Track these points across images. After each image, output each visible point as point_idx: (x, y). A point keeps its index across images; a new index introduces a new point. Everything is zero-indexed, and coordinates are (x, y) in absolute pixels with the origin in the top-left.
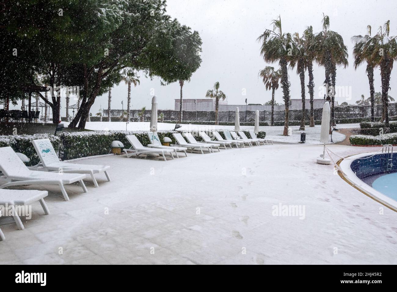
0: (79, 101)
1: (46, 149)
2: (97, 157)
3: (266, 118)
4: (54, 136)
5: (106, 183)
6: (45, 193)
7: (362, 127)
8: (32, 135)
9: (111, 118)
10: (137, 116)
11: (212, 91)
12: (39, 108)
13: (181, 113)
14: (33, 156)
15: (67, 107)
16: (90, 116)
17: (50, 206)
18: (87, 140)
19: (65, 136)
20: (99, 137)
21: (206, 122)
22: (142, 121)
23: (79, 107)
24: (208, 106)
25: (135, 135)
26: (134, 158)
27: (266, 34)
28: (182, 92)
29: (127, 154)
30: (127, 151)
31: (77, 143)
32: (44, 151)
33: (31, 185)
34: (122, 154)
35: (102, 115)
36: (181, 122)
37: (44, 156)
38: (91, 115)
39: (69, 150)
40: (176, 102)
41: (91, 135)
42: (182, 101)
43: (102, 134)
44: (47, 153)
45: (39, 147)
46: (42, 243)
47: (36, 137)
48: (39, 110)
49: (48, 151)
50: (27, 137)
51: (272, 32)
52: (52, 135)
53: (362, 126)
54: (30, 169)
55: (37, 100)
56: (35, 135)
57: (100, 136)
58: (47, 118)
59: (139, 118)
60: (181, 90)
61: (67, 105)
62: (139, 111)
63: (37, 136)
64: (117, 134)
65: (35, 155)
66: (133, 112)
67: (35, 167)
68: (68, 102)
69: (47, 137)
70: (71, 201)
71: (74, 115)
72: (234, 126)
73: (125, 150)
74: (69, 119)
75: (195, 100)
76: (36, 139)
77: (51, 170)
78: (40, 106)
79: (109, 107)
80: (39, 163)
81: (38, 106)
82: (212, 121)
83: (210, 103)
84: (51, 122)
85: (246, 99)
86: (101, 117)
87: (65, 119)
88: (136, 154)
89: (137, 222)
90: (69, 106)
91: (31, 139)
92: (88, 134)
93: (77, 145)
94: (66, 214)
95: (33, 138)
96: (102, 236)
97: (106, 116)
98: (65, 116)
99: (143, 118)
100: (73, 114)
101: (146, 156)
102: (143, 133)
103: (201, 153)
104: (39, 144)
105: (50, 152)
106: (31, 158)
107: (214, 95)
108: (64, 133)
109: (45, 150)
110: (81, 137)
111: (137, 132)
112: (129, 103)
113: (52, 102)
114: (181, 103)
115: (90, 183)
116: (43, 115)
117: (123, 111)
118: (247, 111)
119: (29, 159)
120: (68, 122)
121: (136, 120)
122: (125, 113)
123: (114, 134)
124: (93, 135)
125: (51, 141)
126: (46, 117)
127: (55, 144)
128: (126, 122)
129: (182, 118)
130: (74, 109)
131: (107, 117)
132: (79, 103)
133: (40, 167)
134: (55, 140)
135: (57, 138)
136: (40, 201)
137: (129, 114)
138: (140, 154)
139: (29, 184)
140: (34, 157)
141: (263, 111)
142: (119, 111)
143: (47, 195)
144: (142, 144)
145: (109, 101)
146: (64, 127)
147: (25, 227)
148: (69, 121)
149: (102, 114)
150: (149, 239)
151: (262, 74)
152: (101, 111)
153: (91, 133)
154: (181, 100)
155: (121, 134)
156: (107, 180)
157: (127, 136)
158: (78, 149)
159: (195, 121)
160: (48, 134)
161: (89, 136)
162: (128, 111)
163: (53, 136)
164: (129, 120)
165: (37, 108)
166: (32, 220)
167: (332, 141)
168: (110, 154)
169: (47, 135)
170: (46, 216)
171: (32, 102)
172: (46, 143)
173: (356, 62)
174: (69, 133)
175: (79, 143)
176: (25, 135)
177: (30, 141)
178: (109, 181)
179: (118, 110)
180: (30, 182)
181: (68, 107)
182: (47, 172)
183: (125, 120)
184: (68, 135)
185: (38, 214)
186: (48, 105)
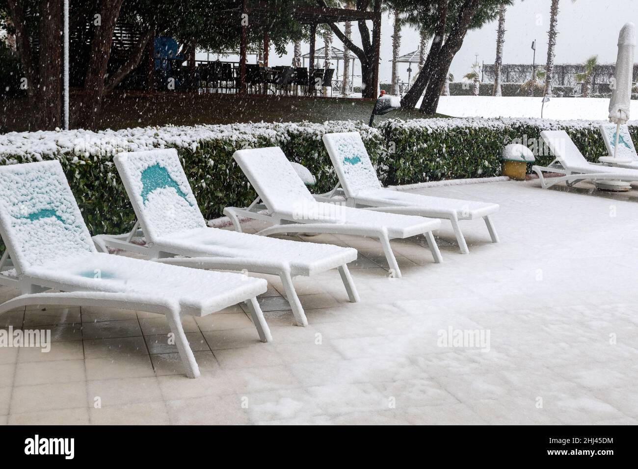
0: (423, 44)
1: (351, 157)
2: (466, 184)
4: (367, 126)
5: (488, 245)
6: (351, 254)
8: (322, 123)
9: (502, 86)
10: (571, 81)
12: (331, 61)
14: (322, 171)
15: (395, 58)
16: (448, 82)
17: (362, 284)
18: (445, 141)
19: (393, 128)
20: (473, 132)
22: (585, 96)
23: (422, 59)
25: (567, 130)
26: (558, 190)
29: (542, 180)
30: (543, 172)
31: (419, 146)
32: (347, 159)
33: (320, 234)
34: (530, 179)
35: (480, 79)
37: (347, 171)
38: (451, 80)
39: (402, 161)
41: (454, 126)
43: (481, 126)
44: (353, 164)
45: (337, 150)
46: (344, 358)
47: (329, 127)
48: (331, 67)
49: (355, 160)
50: (312, 128)
52: (364, 124)
54: (318, 200)
55: (327, 42)
56: (327, 122)
57: (475, 130)
58: (348, 87)
59: (578, 88)
61: (395, 53)
62: (578, 68)
63: (331, 125)
64: (519, 127)
65: (327, 168)
66: (563, 70)
67: (327, 196)
68: (396, 46)
69: (353, 128)
70: (404, 277)
71: (411, 80)
73: (537, 168)
74: (397, 88)
76: (329, 132)
77: (361, 204)
78: (333, 58)
79: (498, 58)
80: (336, 188)
81: (330, 56)
84: (359, 95)
86: (477, 84)
87: (389, 89)
88: (567, 182)
89: (563, 345)
90: (400, 56)
91: (319, 133)
92: (447, 126)
93: (419, 150)
94: (394, 305)
95: (324, 131)
96: (473, 365)
97: (488, 81)
98: (389, 82)
99: (589, 86)
100: (408, 76)
101: (593, 186)
102: (587, 126)
104: (338, 144)
105: (360, 163)
106: (319, 175)
108: (390, 120)
109: (349, 159)
110: (429, 132)
111: (572, 124)
112: (551, 45)
113: (361, 47)
115: (448, 243)
116: (339, 79)
117: (535, 67)
119: (315, 178)
120: (396, 95)
121: (568, 93)
122: (541, 75)
123: (512, 125)
124: (458, 128)
125: (362, 138)
126: (345, 83)
127: (370, 145)
128: (541, 98)
130: (410, 63)
131: (493, 85)
132: (422, 49)
133: (337, 197)
134: (370, 136)
135: (375, 131)
136: (341, 270)
137: (551, 75)
138: (577, 181)
139: (317, 232)
140: (324, 173)
142: (523, 69)
143: (355, 258)
144: (584, 155)
145: (500, 41)
146: (390, 107)
147: (310, 323)
148: (399, 93)
149: (480, 75)
150: (590, 390)
152: (477, 67)
153: (454, 124)
155: (528, 127)
156: (490, 239)
157: (544, 131)
158: (421, 160)
160: (355, 122)
161: (449, 129)
162: (548, 68)
163: (365, 126)
164: (550, 91)
165: (326, 62)
166: (323, 310)
168: (497, 178)
169: (354, 125)
170: (350, 303)
171: (316, 49)
172: (353, 143)
174: (403, 122)
175: (425, 145)
176: (306, 124)
177: (319, 138)
178: (494, 241)
179: (521, 66)
180: (319, 228)
181: (397, 60)
182: (355, 209)
183: (539, 92)
184: (399, 124)
185: (335, 299)
186: (351, 53)
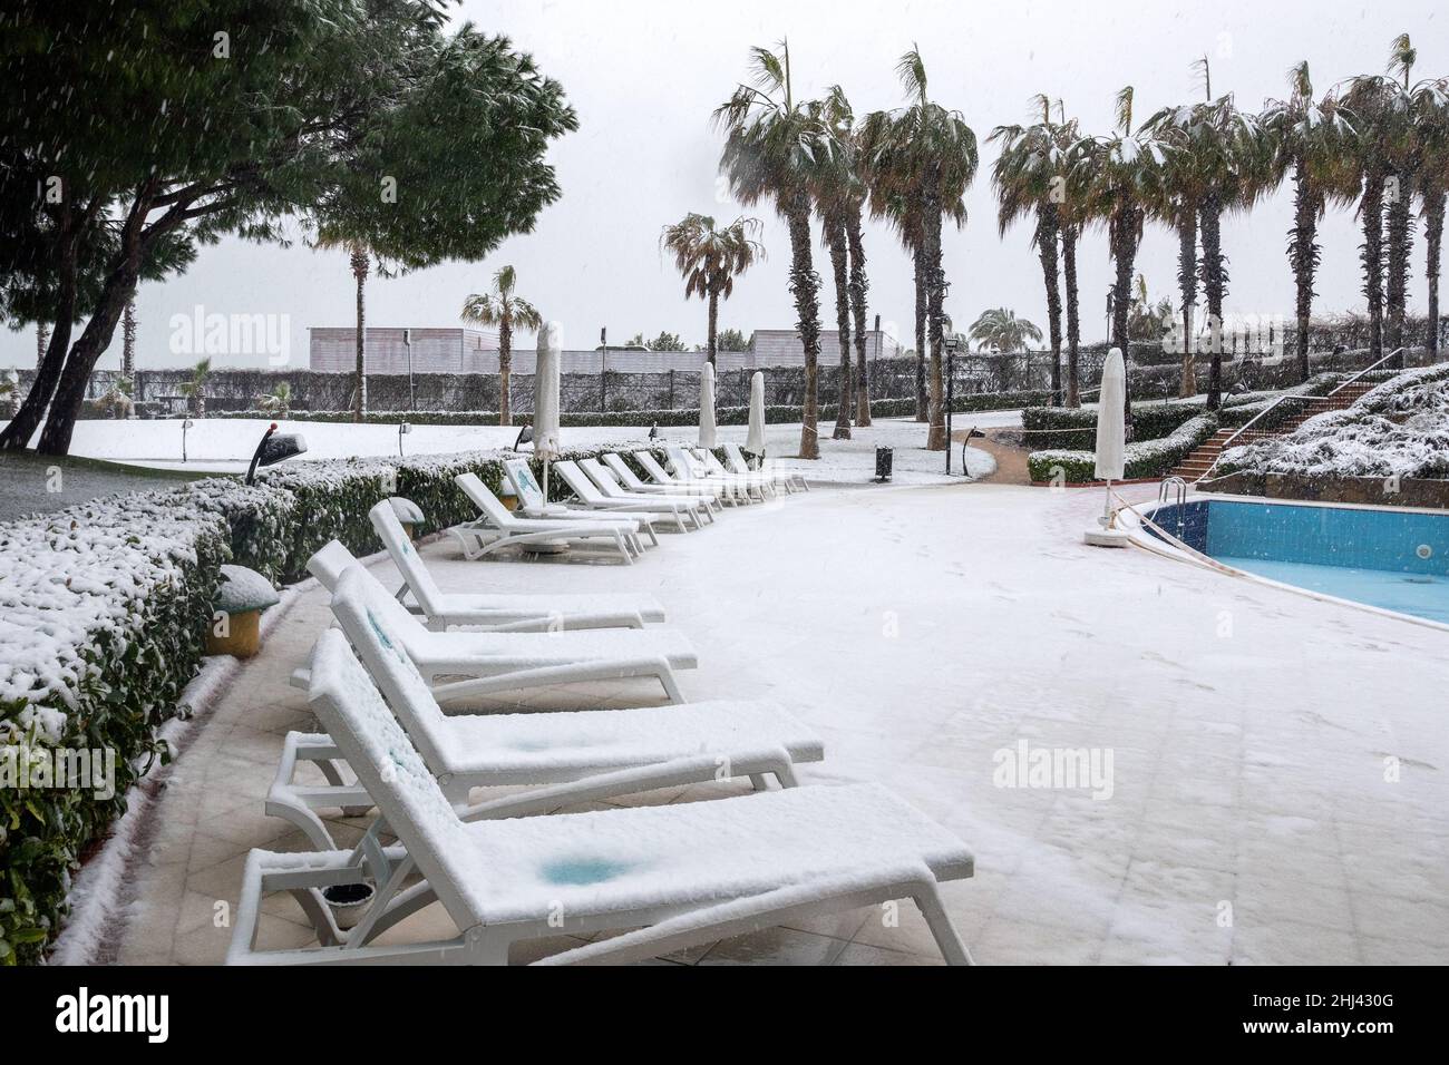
3: (679, 396)
7: (1027, 426)
11: (484, 301)
13: (361, 383)
18: (341, 501)
21: (452, 414)
24: (445, 356)
27: (740, 103)
28: (365, 300)
36: (362, 416)
40: (313, 338)
42: (365, 336)
51: (758, 98)
53: (1029, 421)
60: (359, 292)
72: (697, 428)
73: (455, 532)
75: (406, 332)
82: (477, 413)
83: (455, 344)
85: (604, 331)
93: (320, 521)
99: (202, 402)
103: (678, 531)
107: (494, 316)
112: (128, 342)
114: (360, 346)
118: (607, 373)
129: (365, 400)
141: (666, 372)
151: (671, 239)
154: (360, 329)
159: (409, 412)
162: (127, 374)
164: (133, 411)
167: (966, 474)
173: (1003, 211)
175: (326, 511)
183: (121, 412)
